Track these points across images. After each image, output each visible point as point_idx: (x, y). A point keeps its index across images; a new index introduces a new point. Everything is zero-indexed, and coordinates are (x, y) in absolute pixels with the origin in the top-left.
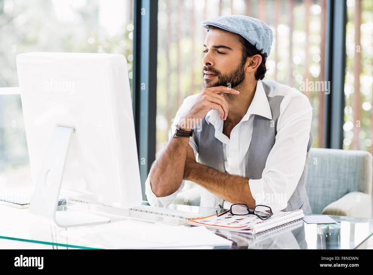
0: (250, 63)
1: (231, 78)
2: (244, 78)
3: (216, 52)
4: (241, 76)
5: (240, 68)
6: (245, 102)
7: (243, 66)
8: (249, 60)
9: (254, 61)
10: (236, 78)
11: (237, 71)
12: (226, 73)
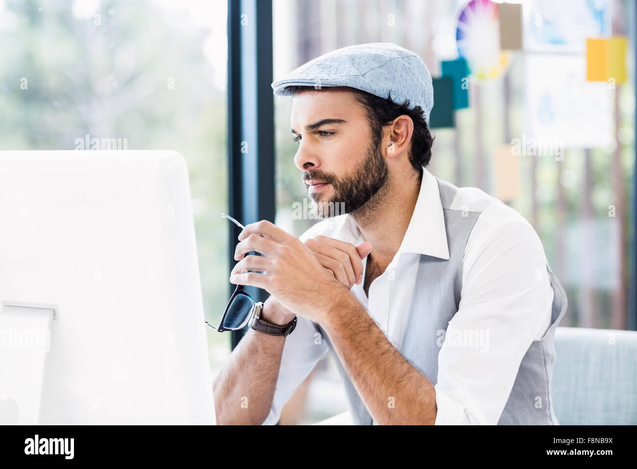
0: (391, 136)
1: (358, 179)
2: (387, 171)
3: (317, 136)
4: (379, 170)
5: (373, 153)
6: (399, 223)
7: (378, 148)
8: (388, 130)
9: (398, 131)
10: (370, 176)
11: (369, 161)
12: (346, 173)
